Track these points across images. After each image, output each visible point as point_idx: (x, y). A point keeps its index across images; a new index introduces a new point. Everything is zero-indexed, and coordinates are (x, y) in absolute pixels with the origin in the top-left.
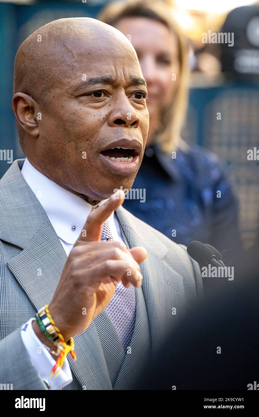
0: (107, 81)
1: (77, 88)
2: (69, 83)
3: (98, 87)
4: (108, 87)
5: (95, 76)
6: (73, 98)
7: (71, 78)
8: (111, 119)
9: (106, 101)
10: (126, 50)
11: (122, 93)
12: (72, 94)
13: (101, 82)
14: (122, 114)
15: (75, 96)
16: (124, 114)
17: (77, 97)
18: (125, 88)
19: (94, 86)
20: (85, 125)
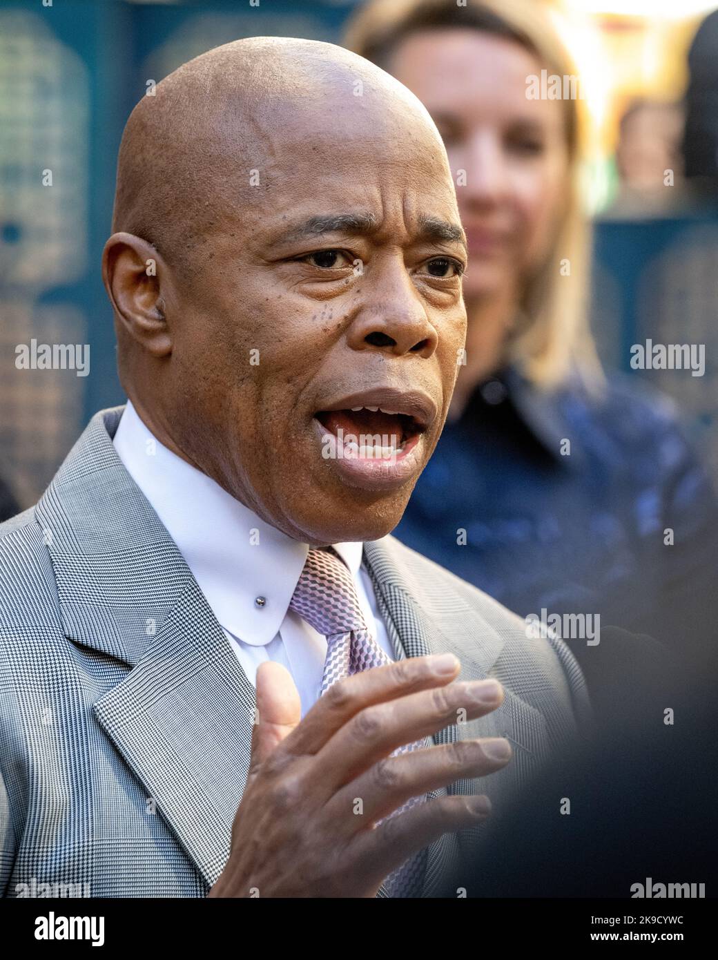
0: (355, 228)
1: (276, 240)
2: (255, 223)
3: (331, 240)
4: (357, 244)
5: (324, 210)
6: (263, 264)
7: (262, 211)
8: (356, 329)
9: (350, 279)
10: (416, 143)
11: (396, 261)
12: (260, 255)
13: (339, 229)
14: (387, 320)
15: (267, 261)
16: (393, 322)
17: (274, 263)
18: (406, 247)
19: (320, 238)
20: (285, 340)
